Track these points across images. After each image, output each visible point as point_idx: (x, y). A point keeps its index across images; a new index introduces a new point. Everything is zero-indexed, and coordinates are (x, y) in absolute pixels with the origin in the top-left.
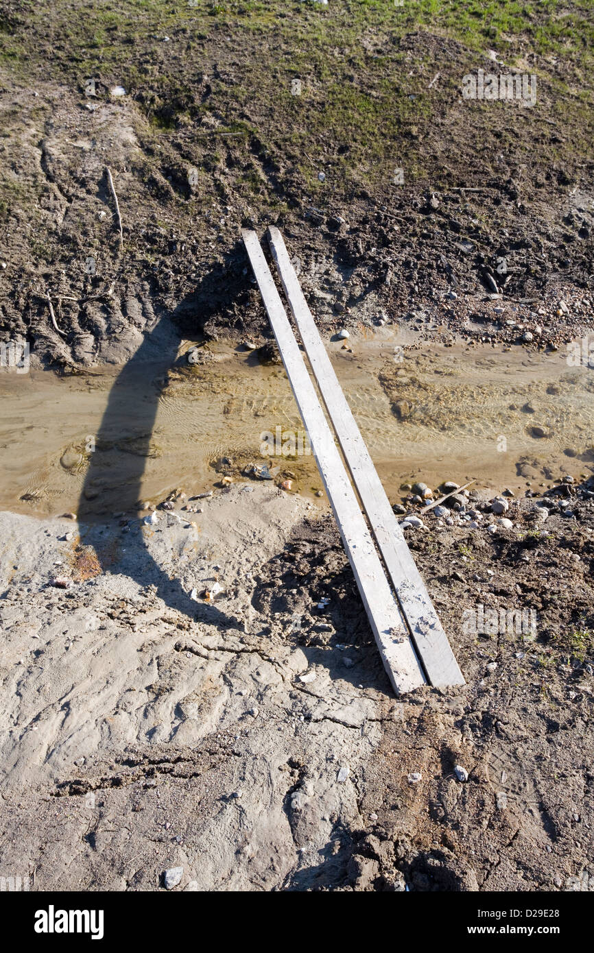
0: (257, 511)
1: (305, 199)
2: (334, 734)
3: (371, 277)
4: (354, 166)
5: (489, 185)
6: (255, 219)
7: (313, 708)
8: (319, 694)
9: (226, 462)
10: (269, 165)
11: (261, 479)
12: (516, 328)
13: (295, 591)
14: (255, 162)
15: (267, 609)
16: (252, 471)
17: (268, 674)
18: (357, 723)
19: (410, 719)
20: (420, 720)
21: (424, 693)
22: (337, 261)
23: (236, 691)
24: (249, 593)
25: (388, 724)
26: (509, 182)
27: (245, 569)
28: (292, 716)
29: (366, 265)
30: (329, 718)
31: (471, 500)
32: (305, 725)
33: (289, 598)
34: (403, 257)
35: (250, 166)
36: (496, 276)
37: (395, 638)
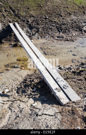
0: (16, 74)
1: (21, 17)
2: (46, 119)
3: (36, 30)
4: (31, 11)
5: (57, 14)
6: (11, 21)
7: (38, 112)
8: (39, 108)
9: (8, 65)
10: (14, 11)
11: (17, 68)
12: (66, 38)
13: (27, 88)
14: (11, 11)
15: (20, 93)
16: (14, 66)
17: (22, 105)
18: (53, 114)
19: (69, 111)
20: (72, 110)
21: (70, 103)
22: (29, 28)
23: (13, 111)
24: (15, 90)
25: (63, 113)
26: (60, 14)
27: (14, 86)
28: (32, 115)
29: (35, 28)
30: (44, 114)
31: (64, 68)
32: (37, 117)
33: (26, 90)
34: (42, 26)
35: (10, 11)
36: (61, 29)
37: (58, 90)
